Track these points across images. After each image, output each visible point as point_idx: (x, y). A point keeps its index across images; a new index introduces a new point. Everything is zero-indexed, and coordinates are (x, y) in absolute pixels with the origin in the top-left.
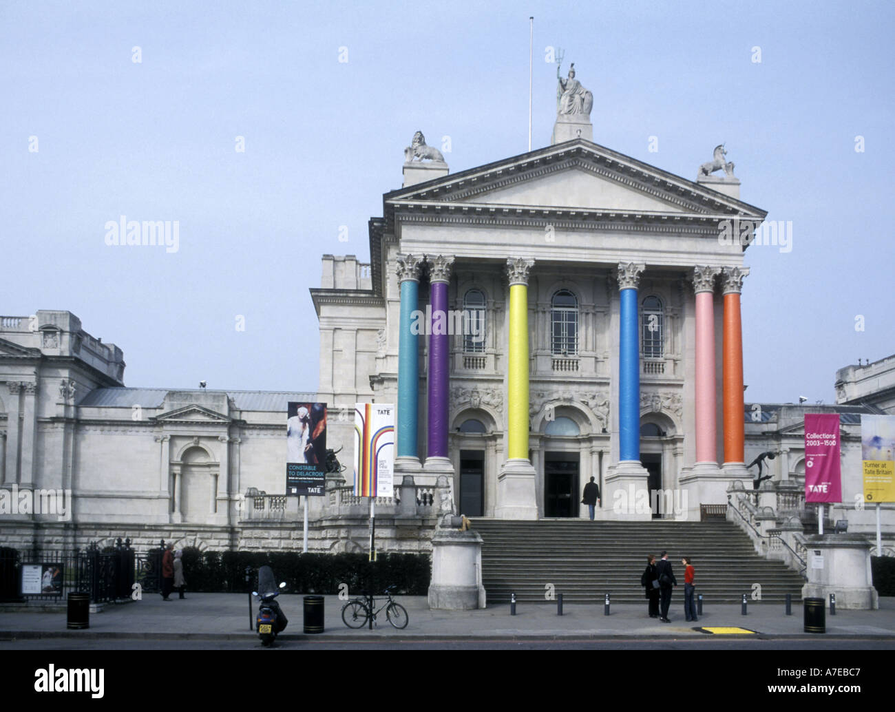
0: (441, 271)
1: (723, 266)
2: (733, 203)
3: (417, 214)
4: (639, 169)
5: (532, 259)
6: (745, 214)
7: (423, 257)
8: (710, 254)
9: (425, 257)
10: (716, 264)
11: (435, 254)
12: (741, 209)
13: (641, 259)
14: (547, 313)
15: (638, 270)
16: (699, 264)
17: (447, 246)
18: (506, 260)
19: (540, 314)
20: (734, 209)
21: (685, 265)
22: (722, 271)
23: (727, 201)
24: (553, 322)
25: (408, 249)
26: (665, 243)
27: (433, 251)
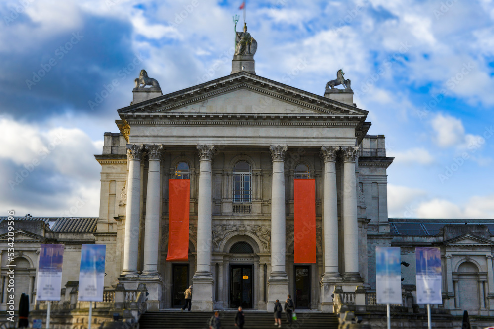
0: (155, 154)
1: (341, 145)
2: (345, 107)
3: (139, 120)
4: (282, 88)
5: (213, 145)
6: (353, 113)
7: (142, 146)
8: (332, 138)
9: (144, 145)
10: (335, 144)
11: (151, 144)
12: (351, 110)
13: (285, 142)
14: (230, 176)
15: (283, 150)
16: (324, 145)
17: (159, 138)
18: (196, 146)
19: (225, 176)
20: (345, 110)
21: (315, 145)
22: (340, 148)
23: (341, 106)
24: (235, 181)
25: (134, 141)
26: (301, 132)
27: (149, 142)
